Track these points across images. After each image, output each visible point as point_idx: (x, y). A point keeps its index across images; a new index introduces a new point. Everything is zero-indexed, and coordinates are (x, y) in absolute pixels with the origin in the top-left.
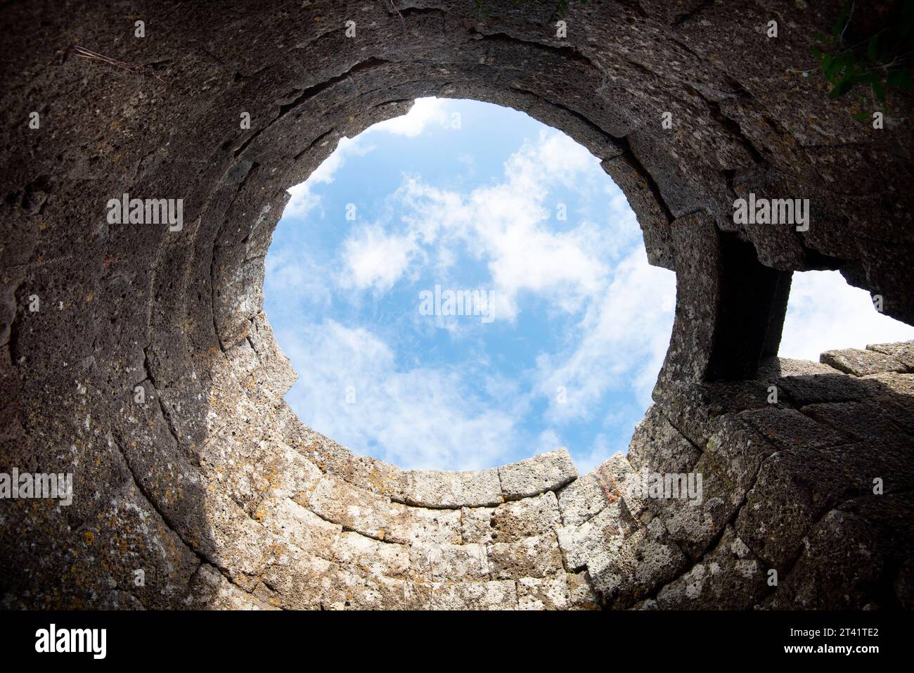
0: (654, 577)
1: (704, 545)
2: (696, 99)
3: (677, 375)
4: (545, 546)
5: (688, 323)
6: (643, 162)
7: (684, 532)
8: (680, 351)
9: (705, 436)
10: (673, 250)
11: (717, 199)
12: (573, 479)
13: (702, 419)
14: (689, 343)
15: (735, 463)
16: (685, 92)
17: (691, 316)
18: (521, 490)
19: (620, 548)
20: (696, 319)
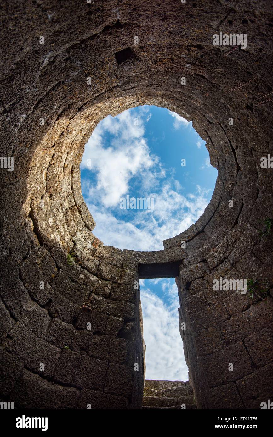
0: (87, 266)
1: (103, 277)
2: (228, 254)
3: (134, 255)
4: (74, 228)
5: (151, 255)
6: (197, 237)
7: (102, 271)
8: (142, 255)
9: (127, 268)
10: (171, 248)
11: (195, 259)
12: (90, 230)
13: (131, 266)
14: (145, 257)
15: (128, 279)
16: (229, 251)
17: (154, 256)
18: (82, 213)
19: (86, 253)
20: (154, 258)
